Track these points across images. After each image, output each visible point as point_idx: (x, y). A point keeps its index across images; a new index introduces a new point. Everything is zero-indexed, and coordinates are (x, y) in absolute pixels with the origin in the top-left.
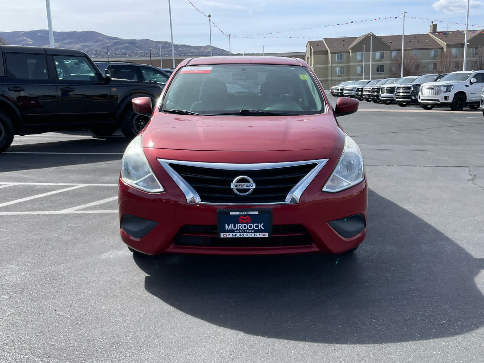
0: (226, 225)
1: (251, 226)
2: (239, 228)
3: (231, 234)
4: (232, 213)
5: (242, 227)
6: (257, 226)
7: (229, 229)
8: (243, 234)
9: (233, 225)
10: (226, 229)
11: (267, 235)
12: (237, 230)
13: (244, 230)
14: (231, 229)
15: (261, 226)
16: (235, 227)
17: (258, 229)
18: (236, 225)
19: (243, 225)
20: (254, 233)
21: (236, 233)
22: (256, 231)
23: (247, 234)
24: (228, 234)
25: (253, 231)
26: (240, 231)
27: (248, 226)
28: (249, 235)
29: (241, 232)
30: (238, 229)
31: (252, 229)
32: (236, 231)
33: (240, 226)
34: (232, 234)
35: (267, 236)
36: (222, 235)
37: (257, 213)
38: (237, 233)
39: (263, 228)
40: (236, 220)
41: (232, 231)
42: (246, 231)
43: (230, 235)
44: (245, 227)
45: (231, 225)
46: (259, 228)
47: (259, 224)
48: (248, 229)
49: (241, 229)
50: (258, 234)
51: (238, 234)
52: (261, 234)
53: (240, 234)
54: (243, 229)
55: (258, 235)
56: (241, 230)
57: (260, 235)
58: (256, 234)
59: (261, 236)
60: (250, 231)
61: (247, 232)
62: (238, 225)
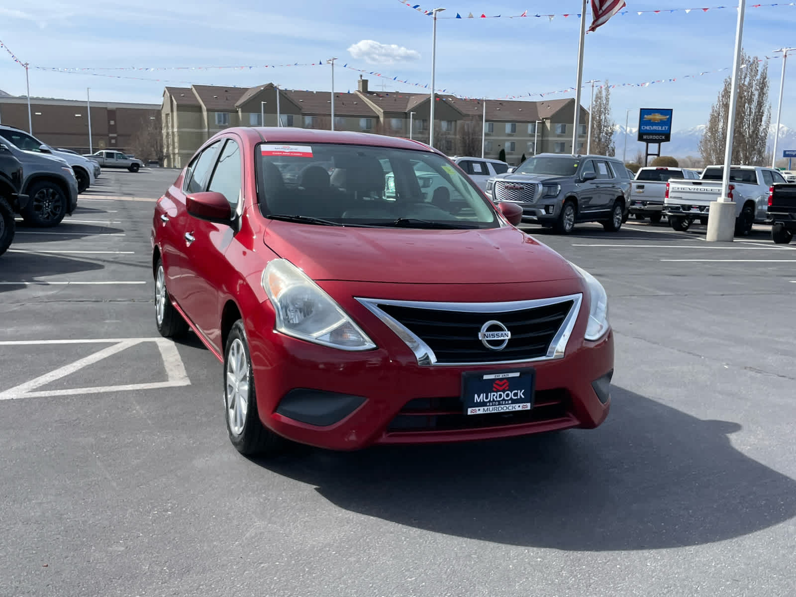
0: (476, 396)
1: (508, 395)
2: (493, 398)
3: (482, 408)
4: (486, 377)
5: (496, 398)
6: (516, 395)
7: (479, 401)
8: (498, 406)
9: (485, 394)
10: (475, 401)
11: (528, 406)
12: (490, 401)
13: (499, 401)
14: (482, 401)
15: (521, 394)
16: (487, 398)
17: (517, 399)
18: (489, 394)
19: (499, 393)
20: (511, 405)
21: (488, 406)
22: (514, 402)
23: (502, 406)
24: (477, 409)
25: (510, 402)
26: (494, 403)
27: (504, 396)
28: (505, 408)
29: (495, 405)
30: (492, 400)
31: (509, 400)
32: (488, 404)
33: (494, 395)
34: (484, 409)
35: (529, 408)
36: (470, 412)
37: (517, 374)
38: (490, 406)
39: (523, 397)
40: (489, 387)
41: (483, 404)
42: (501, 402)
43: (480, 411)
44: (500, 396)
45: (482, 395)
46: (519, 397)
47: (519, 391)
48: (504, 400)
49: (495, 399)
50: (517, 405)
51: (491, 408)
52: (521, 405)
53: (493, 407)
54: (498, 399)
55: (518, 407)
56: (496, 401)
57: (519, 406)
58: (514, 405)
59: (520, 409)
60: (507, 402)
61: (502, 405)
62: (492, 394)
